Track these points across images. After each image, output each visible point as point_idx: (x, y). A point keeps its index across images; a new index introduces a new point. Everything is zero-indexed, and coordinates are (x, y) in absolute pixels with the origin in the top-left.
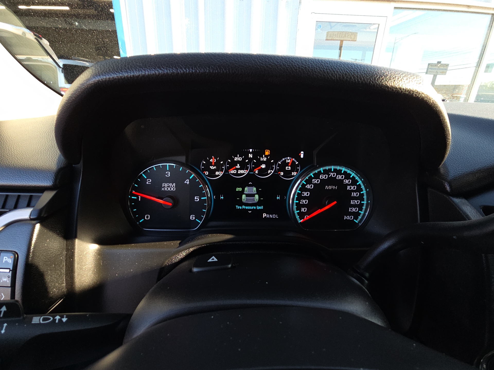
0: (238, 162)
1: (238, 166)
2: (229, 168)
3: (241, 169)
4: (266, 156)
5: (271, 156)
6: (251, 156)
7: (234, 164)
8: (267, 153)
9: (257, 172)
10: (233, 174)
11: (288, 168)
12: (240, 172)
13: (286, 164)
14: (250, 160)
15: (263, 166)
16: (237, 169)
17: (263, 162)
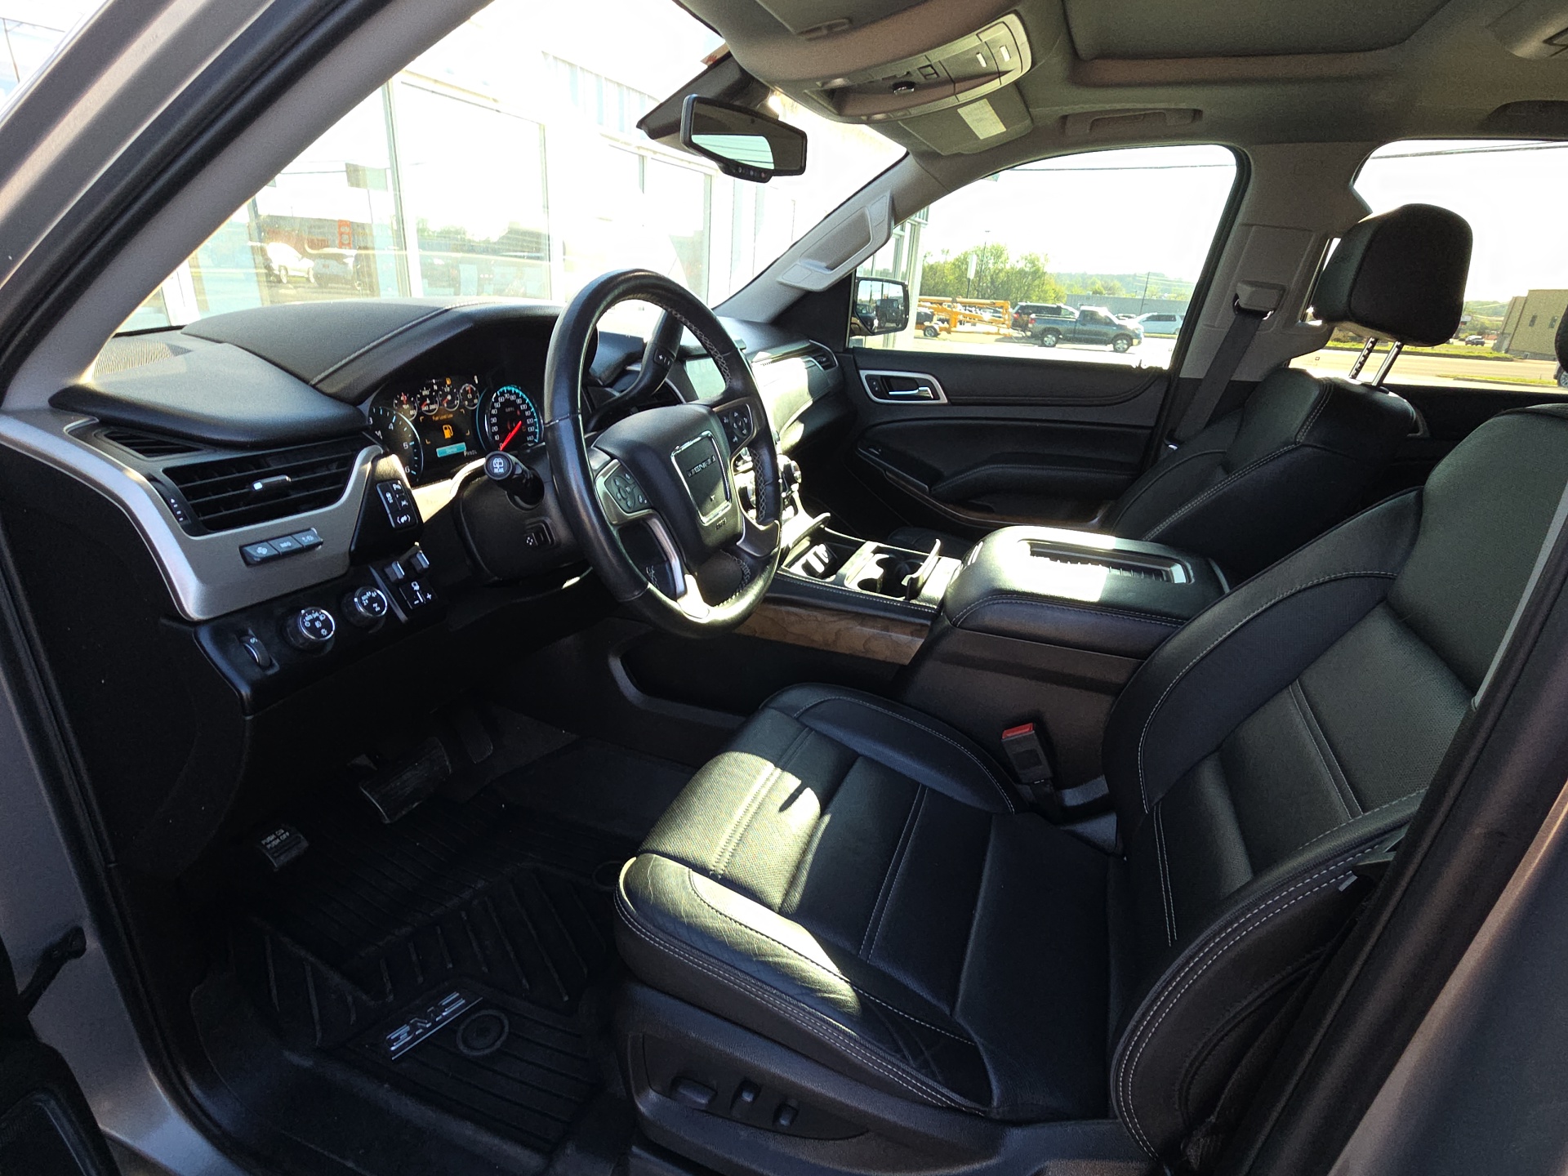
0: (426, 396)
1: (428, 402)
2: (421, 405)
3: (432, 403)
4: (449, 386)
5: (452, 386)
6: (435, 387)
7: (423, 399)
8: (448, 382)
9: (445, 405)
10: (426, 411)
11: (470, 396)
12: (432, 407)
13: (466, 392)
14: (437, 392)
15: (449, 397)
16: (428, 405)
17: (448, 393)
